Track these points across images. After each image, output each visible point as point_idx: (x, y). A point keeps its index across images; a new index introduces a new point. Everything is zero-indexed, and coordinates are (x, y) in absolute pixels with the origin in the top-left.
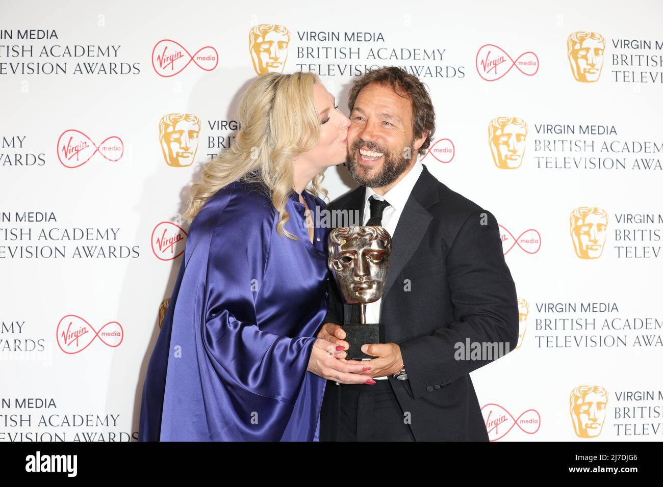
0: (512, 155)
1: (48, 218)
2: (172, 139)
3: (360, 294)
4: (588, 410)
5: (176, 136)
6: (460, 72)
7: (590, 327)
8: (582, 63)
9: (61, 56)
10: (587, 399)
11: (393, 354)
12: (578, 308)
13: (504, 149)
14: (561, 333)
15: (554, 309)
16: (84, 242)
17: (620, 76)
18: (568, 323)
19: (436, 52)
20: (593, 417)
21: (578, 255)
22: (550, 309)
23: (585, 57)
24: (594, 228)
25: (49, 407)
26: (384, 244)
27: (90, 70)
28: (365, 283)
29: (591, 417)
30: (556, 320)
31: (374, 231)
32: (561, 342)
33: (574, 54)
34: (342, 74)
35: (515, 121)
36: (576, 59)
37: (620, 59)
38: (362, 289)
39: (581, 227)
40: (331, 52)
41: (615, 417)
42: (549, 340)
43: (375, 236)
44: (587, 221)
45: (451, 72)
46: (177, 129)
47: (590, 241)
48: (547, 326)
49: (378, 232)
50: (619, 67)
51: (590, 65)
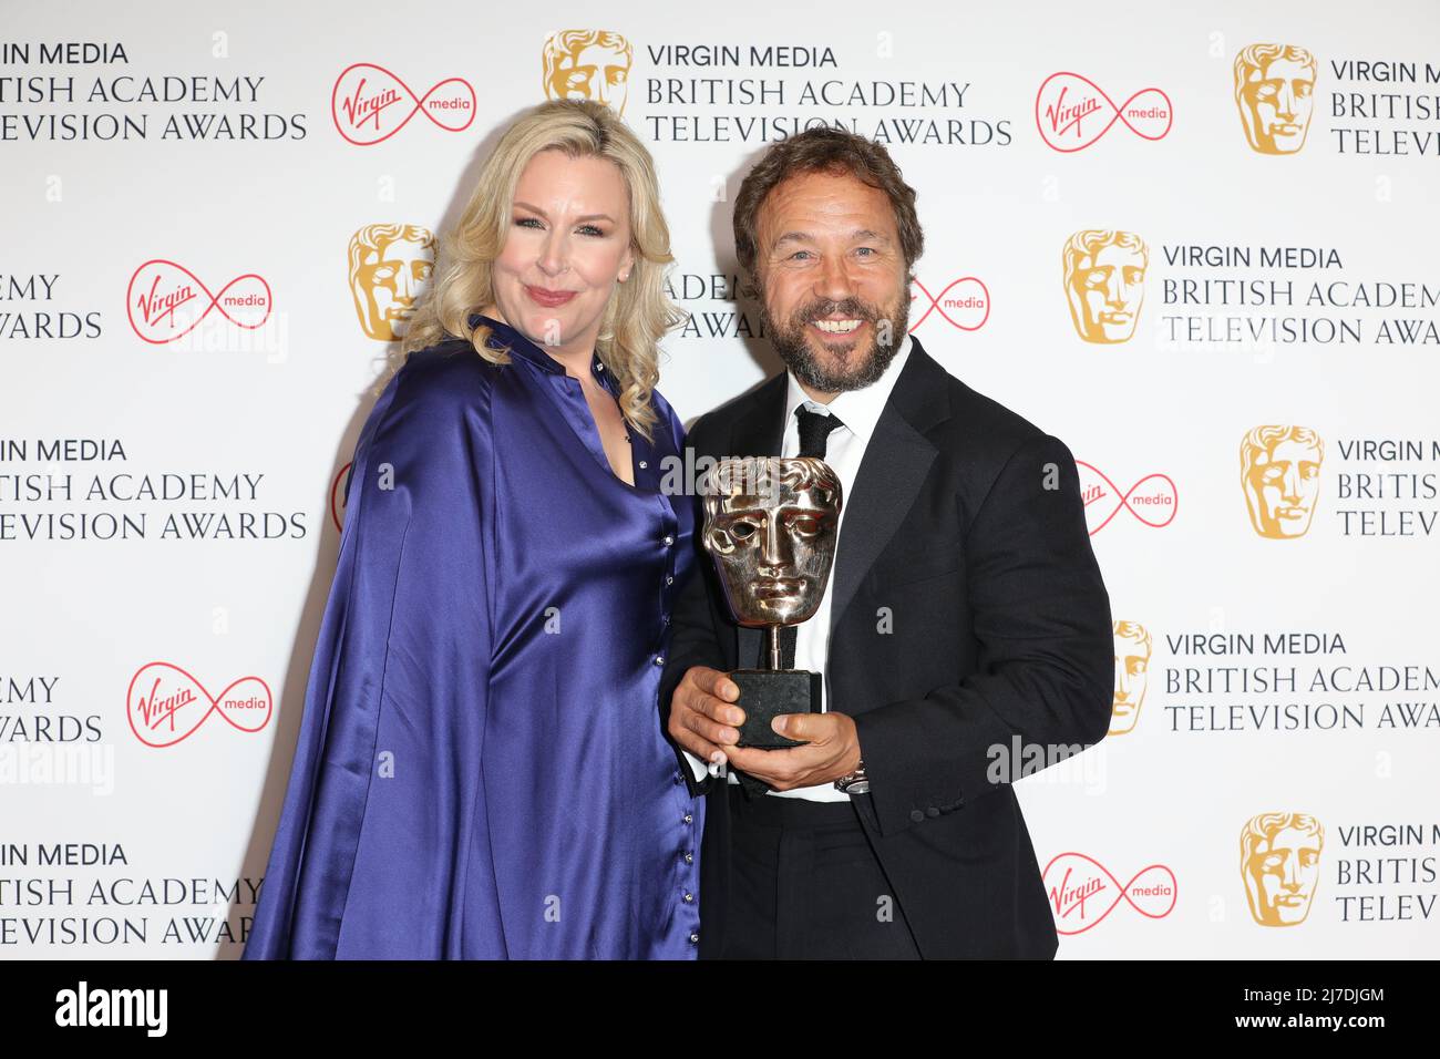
0: (1115, 313)
1: (108, 452)
2: (376, 280)
3: (771, 604)
4: (1281, 866)
5: (385, 273)
6: (1000, 132)
7: (1284, 686)
8: (1267, 113)
9: (135, 101)
10: (1278, 843)
11: (841, 736)
12: (1259, 644)
13: (1096, 300)
14: (1220, 700)
15: (1206, 647)
16: (187, 505)
17: (1349, 139)
18: (1237, 679)
19: (949, 89)
20: (1291, 882)
21: (1256, 528)
22: (1198, 648)
23: (1273, 100)
24: (1293, 471)
25: (111, 863)
26: (825, 497)
27: (198, 131)
28: (781, 581)
29: (1285, 882)
30: (1210, 671)
31: (804, 470)
32: (1222, 718)
33: (1249, 93)
34: (745, 138)
35: (1120, 238)
36: (1253, 104)
37: (1348, 104)
38: (775, 594)
39: (1264, 468)
40: (721, 91)
41: (1338, 881)
42: (1195, 716)
43: (806, 479)
44: (1278, 455)
45: (982, 133)
46: (386, 258)
47: (1283, 498)
48: (1191, 685)
49: (814, 470)
50: (1346, 122)
51: (1283, 116)
